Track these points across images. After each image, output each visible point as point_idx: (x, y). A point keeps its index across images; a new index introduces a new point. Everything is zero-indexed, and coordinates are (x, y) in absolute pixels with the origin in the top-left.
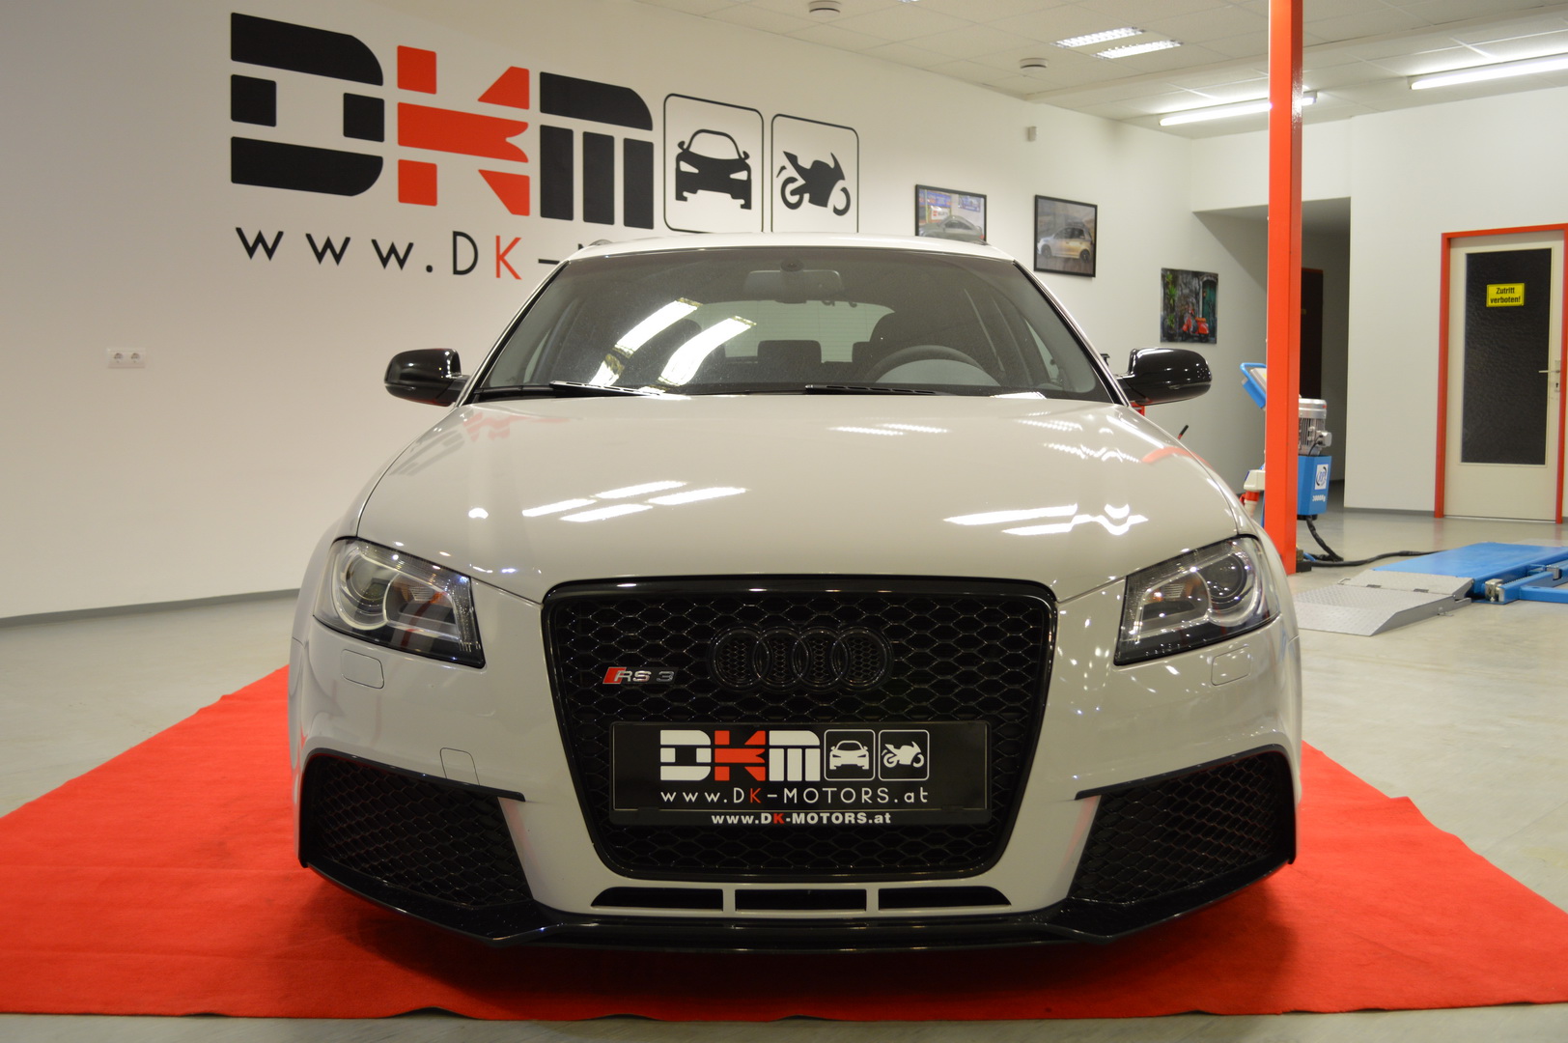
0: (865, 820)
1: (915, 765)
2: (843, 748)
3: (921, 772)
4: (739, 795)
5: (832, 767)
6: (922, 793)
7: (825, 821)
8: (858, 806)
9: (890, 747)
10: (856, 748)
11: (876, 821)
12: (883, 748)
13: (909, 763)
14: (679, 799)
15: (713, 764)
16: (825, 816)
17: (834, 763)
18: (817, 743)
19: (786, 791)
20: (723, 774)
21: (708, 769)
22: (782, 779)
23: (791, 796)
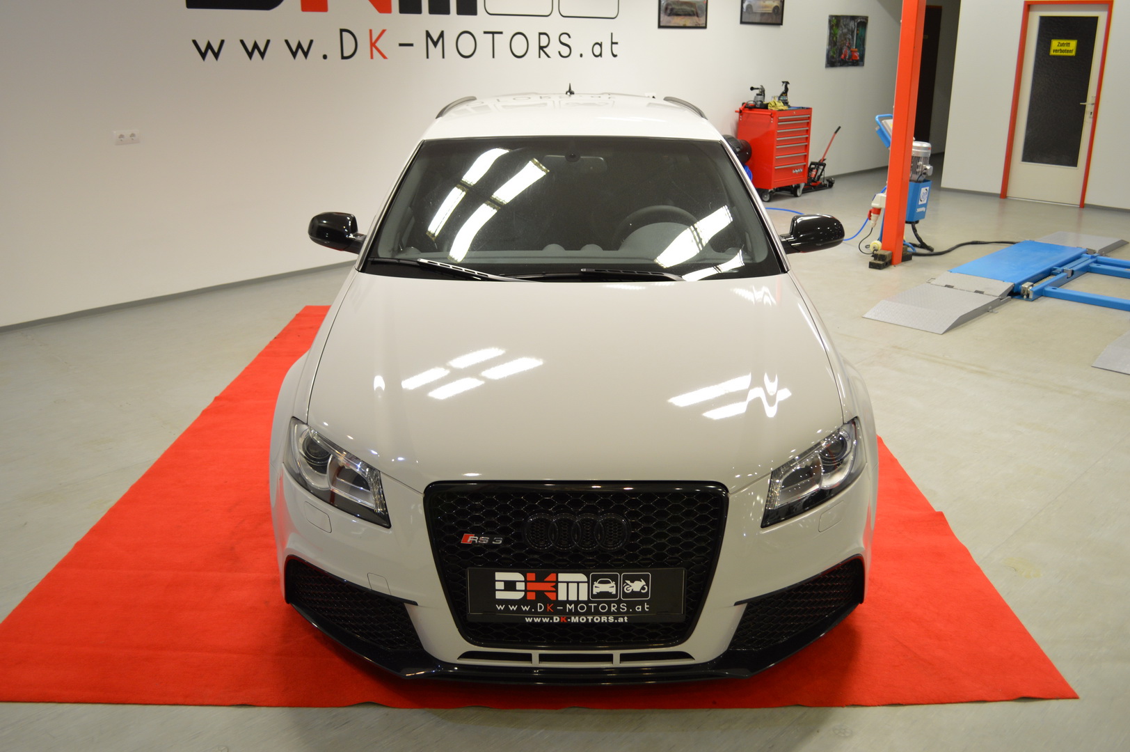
0: (613, 620)
1: (642, 591)
2: (601, 582)
3: (646, 595)
4: (541, 607)
5: (594, 593)
6: (646, 606)
7: (590, 621)
8: (609, 613)
9: (628, 582)
10: (609, 582)
11: (619, 621)
12: (624, 582)
13: (639, 590)
14: (507, 609)
15: (526, 591)
16: (590, 618)
17: (595, 591)
18: (586, 580)
19: (568, 605)
20: (532, 596)
21: (523, 594)
22: (566, 599)
23: (570, 608)
